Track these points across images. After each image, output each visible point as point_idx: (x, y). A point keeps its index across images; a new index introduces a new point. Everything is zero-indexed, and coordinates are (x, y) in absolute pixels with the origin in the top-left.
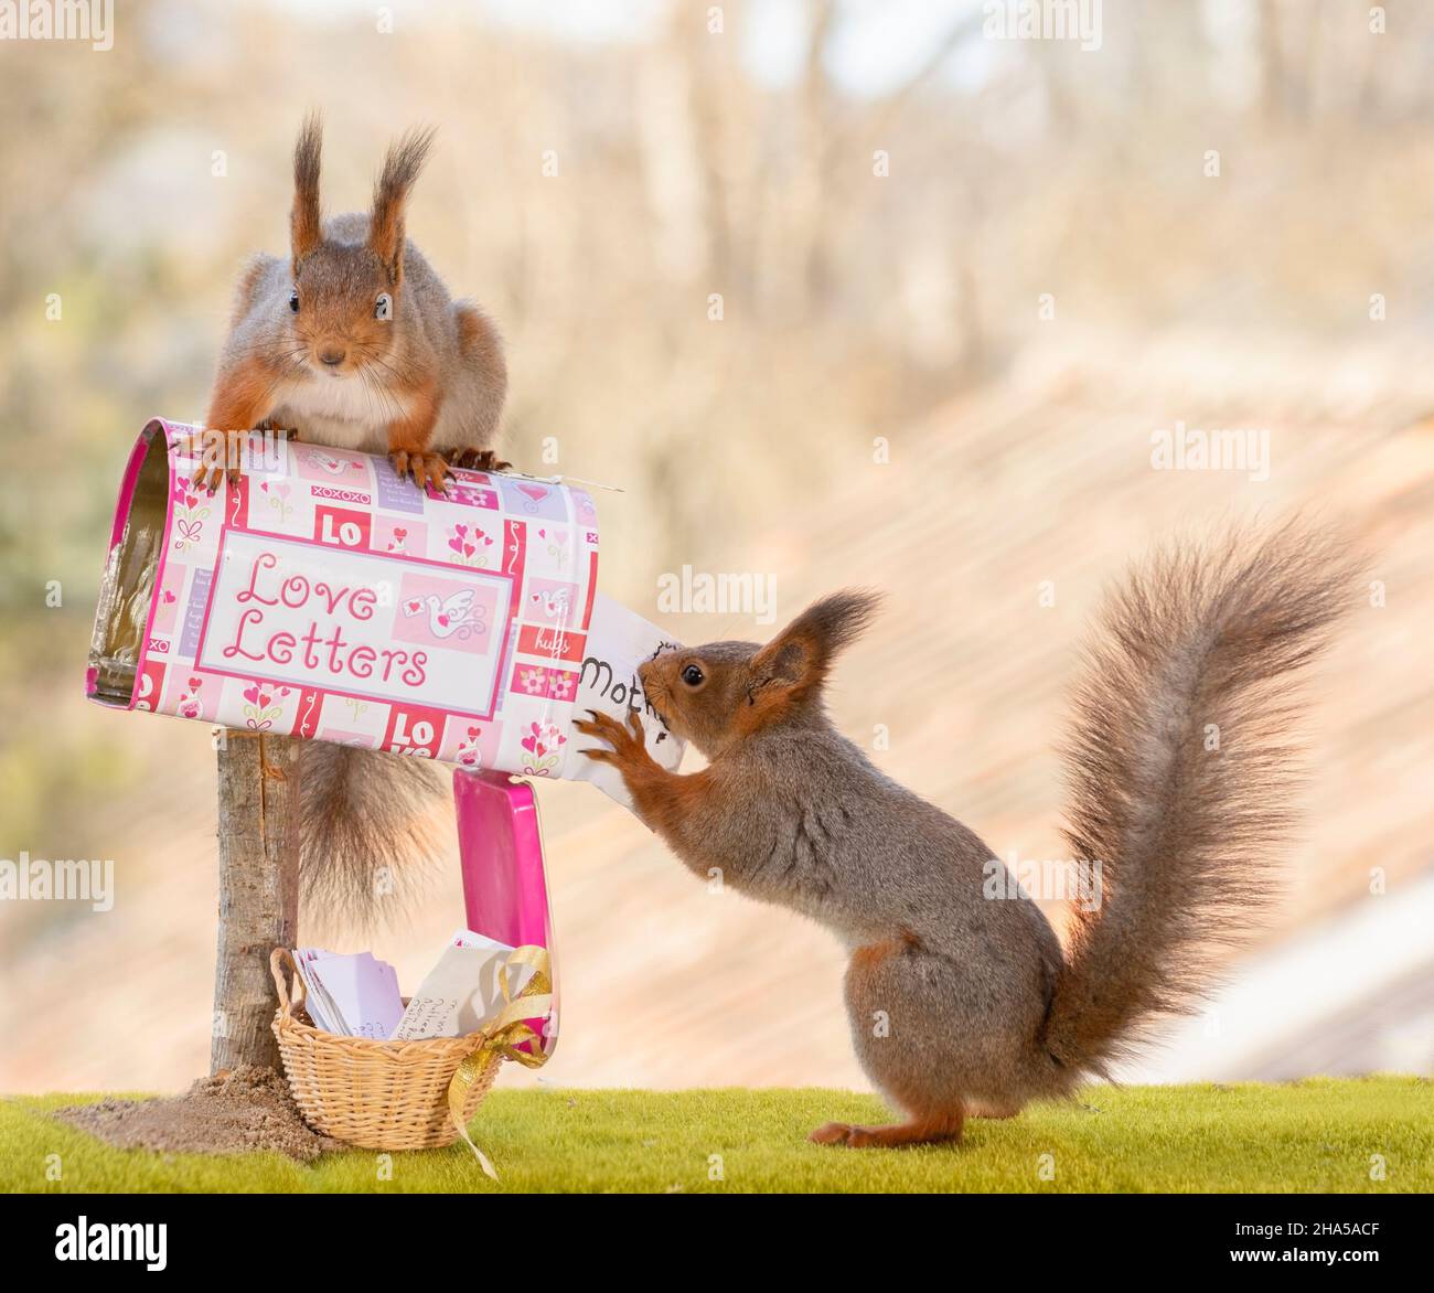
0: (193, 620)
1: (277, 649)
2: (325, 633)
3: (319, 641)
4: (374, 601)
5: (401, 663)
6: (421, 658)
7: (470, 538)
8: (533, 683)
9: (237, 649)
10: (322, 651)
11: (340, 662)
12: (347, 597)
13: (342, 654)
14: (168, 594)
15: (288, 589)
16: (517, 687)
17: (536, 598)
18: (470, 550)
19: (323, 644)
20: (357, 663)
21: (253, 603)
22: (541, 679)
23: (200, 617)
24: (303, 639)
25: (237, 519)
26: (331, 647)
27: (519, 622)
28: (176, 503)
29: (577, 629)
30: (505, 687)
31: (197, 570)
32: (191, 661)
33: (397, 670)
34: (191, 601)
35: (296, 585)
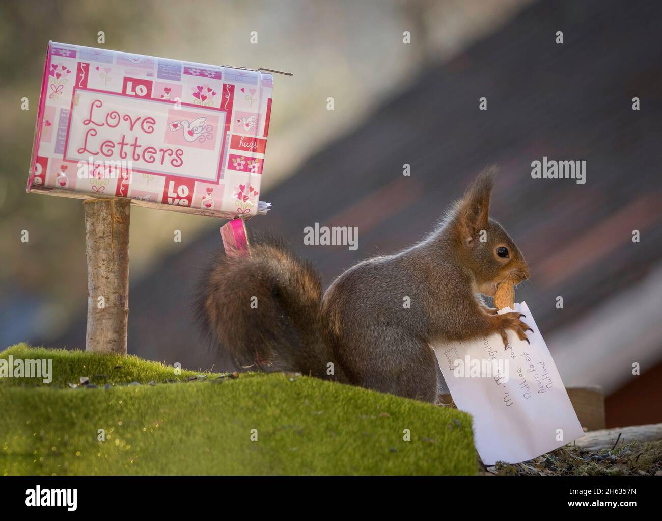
0: (61, 136)
1: (105, 149)
2: (129, 140)
3: (127, 144)
4: (154, 123)
5: (170, 155)
6: (180, 152)
7: (204, 92)
8: (239, 164)
9: (85, 149)
10: (128, 149)
11: (138, 155)
12: (140, 121)
13: (139, 151)
14: (47, 122)
15: (109, 118)
16: (231, 166)
17: (239, 121)
18: (204, 98)
19: (129, 146)
20: (147, 156)
21: (91, 125)
22: (243, 162)
23: (64, 134)
24: (119, 144)
25: (82, 83)
26: (133, 147)
27: (230, 133)
28: (50, 76)
29: (260, 136)
30: (224, 167)
31: (62, 109)
32: (61, 156)
33: (168, 159)
34: (59, 125)
35: (113, 116)
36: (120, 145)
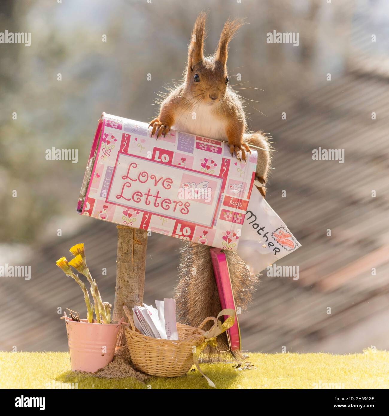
0: (106, 185)
1: (136, 197)
2: (153, 192)
3: (151, 195)
4: (172, 183)
5: (180, 205)
6: (187, 204)
7: (209, 164)
8: (228, 217)
9: (121, 196)
10: (152, 199)
11: (158, 204)
12: (162, 180)
13: (159, 201)
14: (97, 174)
15: (141, 176)
16: (222, 218)
17: (231, 187)
18: (208, 168)
19: (152, 196)
20: (164, 204)
21: (128, 180)
22: (231, 216)
23: (108, 184)
24: (145, 194)
25: (124, 150)
26: (155, 198)
27: (224, 194)
28: (103, 142)
29: (245, 198)
30: (217, 217)
31: (108, 167)
32: (104, 199)
33: (178, 208)
34: (105, 178)
35: (143, 175)
36: (146, 196)
